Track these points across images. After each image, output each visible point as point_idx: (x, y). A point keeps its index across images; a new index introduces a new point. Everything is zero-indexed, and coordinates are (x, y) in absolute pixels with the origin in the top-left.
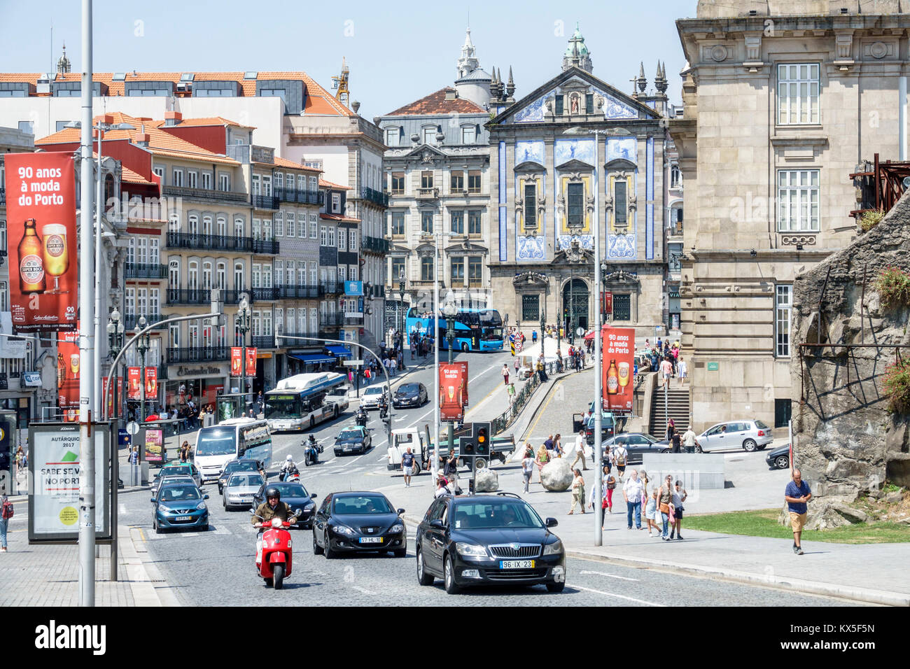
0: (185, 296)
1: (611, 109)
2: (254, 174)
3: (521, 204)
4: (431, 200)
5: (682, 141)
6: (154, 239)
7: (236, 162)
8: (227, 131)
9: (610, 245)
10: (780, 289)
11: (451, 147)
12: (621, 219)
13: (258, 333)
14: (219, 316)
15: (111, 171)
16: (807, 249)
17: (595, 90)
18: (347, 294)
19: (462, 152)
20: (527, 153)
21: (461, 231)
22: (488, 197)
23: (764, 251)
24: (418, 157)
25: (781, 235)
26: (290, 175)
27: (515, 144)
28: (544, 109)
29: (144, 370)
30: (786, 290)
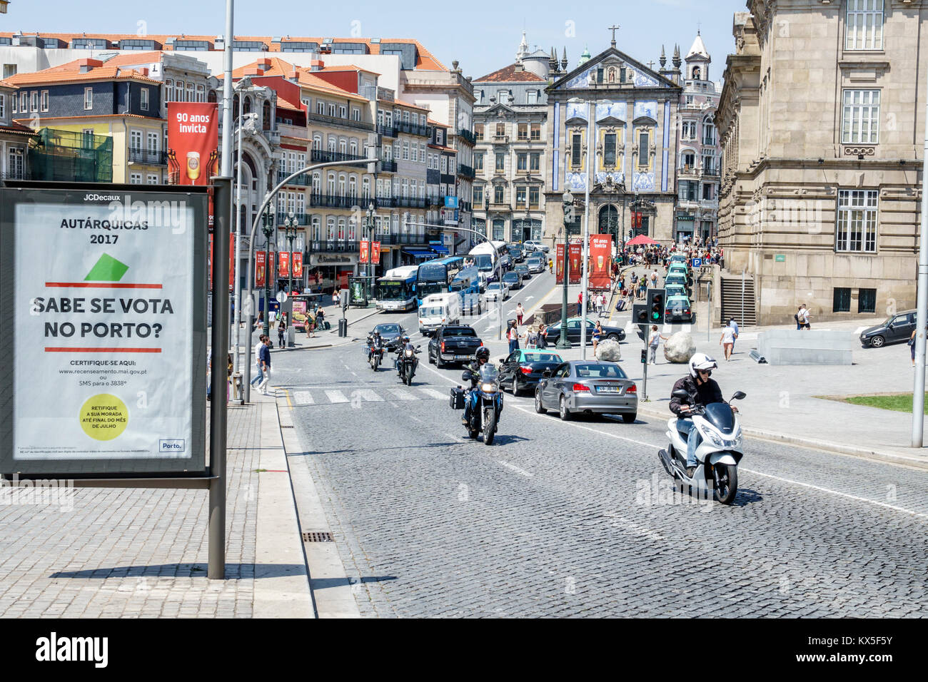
0: (324, 200)
1: (640, 80)
2: (379, 110)
3: (570, 149)
4: (503, 144)
5: (741, 74)
6: (301, 155)
7: (366, 99)
8: (358, 75)
9: (635, 180)
10: (842, 193)
11: (519, 106)
12: (643, 161)
13: (379, 232)
14: (376, 163)
15: (268, 98)
16: (867, 159)
17: (627, 65)
18: (447, 206)
19: (527, 110)
20: (575, 111)
21: (525, 168)
22: (545, 143)
23: (829, 159)
24: (495, 113)
25: (844, 146)
26: (407, 112)
27: (566, 104)
28: (589, 79)
29: (292, 255)
30: (847, 194)
